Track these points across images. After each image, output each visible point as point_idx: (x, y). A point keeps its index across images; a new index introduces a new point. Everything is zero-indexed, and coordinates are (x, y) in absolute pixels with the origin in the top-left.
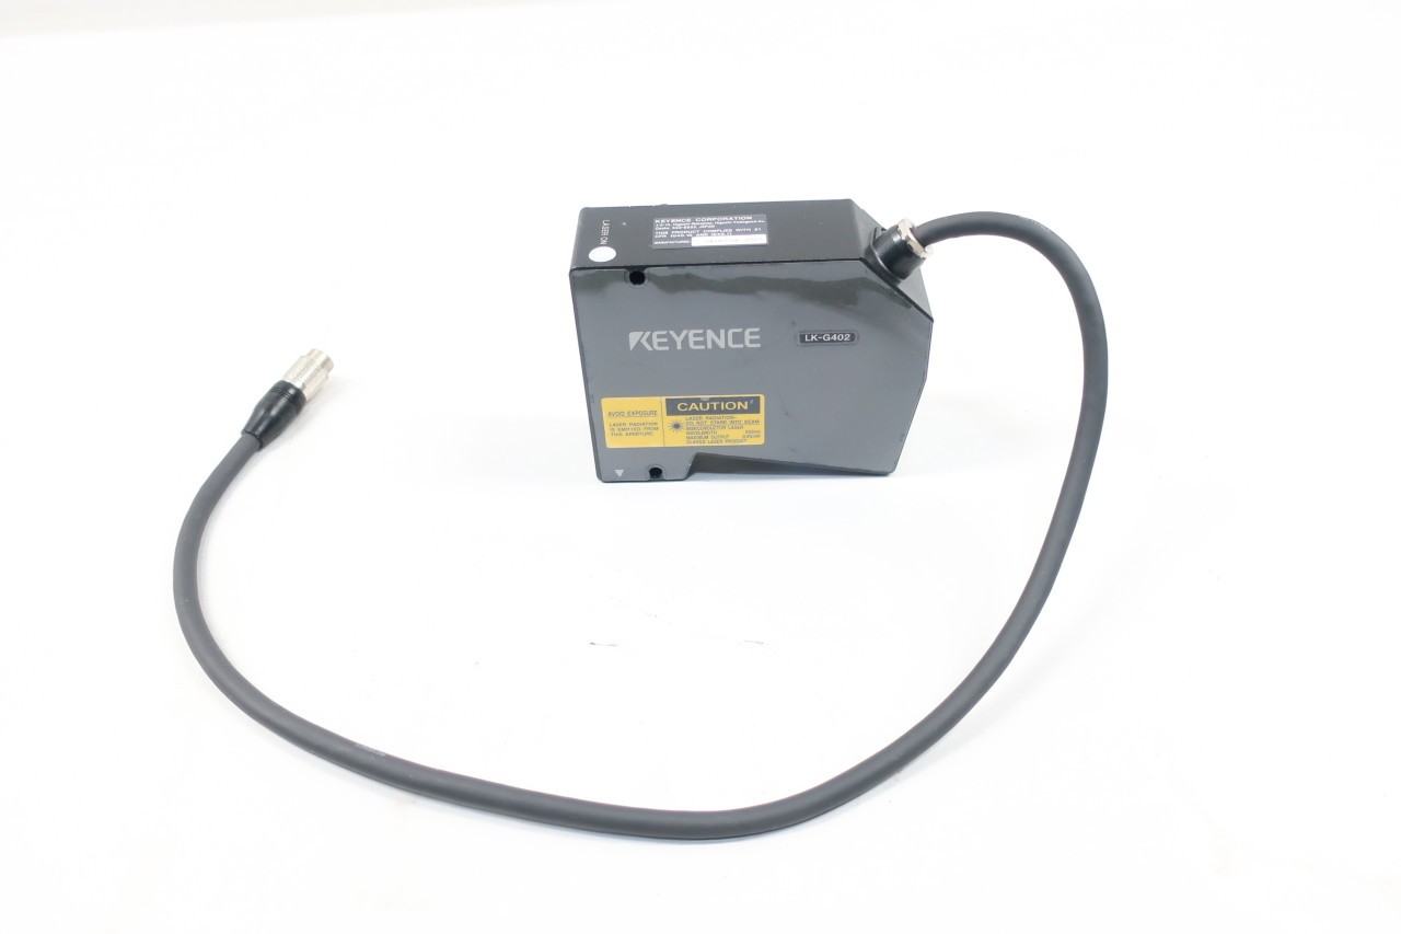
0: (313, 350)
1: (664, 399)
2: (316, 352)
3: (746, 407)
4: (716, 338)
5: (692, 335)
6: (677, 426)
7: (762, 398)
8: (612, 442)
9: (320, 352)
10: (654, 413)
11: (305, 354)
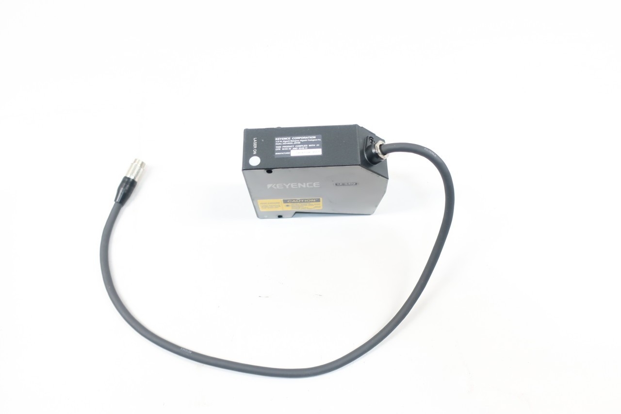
0: (136, 160)
1: (282, 199)
2: (137, 161)
3: (315, 200)
4: (302, 185)
5: (292, 185)
6: (288, 206)
7: (321, 199)
8: (262, 210)
9: (139, 160)
10: (279, 203)
11: (133, 162)
